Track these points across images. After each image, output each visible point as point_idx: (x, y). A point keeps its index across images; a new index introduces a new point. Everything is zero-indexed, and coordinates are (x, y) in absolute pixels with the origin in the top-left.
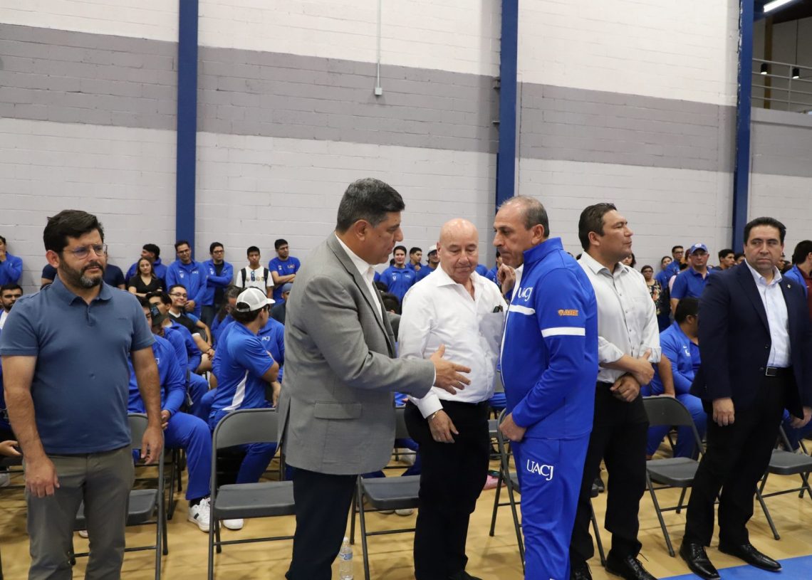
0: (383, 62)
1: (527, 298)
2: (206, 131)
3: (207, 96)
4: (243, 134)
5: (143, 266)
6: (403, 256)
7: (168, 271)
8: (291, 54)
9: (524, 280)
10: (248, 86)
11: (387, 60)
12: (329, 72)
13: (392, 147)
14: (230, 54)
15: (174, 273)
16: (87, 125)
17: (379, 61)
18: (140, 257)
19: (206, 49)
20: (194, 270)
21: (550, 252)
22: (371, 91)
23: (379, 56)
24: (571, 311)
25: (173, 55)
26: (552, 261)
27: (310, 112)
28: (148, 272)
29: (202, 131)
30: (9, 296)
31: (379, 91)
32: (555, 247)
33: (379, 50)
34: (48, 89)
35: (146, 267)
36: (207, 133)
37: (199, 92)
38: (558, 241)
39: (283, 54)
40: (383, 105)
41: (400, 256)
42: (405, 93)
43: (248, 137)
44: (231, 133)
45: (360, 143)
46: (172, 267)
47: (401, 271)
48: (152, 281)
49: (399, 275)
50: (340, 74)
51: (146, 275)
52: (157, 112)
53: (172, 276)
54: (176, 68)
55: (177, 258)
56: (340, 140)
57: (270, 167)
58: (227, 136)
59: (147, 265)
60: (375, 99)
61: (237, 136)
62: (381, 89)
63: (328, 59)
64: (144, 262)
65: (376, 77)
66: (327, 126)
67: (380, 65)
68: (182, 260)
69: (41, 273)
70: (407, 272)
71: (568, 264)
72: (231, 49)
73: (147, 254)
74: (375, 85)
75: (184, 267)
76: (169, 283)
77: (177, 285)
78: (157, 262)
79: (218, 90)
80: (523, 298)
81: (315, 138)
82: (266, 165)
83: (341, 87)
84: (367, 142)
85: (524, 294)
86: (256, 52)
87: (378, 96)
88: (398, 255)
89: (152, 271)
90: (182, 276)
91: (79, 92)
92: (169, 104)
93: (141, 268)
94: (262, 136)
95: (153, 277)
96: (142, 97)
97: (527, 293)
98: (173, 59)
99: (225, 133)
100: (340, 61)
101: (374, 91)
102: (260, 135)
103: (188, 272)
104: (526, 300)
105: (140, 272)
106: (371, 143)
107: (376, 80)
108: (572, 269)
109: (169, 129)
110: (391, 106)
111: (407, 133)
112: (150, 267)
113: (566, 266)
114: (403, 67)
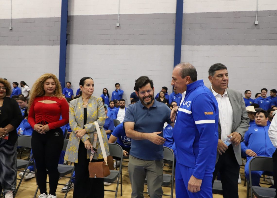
0: (259, 10)
1: (188, 106)
2: (185, 45)
3: (186, 32)
4: (198, 45)
5: (161, 94)
6: (266, 93)
7: (170, 97)
8: (219, 12)
9: (186, 97)
10: (201, 26)
11: (261, 9)
12: (234, 17)
13: (262, 46)
14: (195, 15)
15: (172, 97)
16: (145, 45)
17: (257, 10)
18: (161, 91)
19: (186, 14)
20: (179, 96)
21: (199, 86)
22: (253, 23)
23: (257, 7)
24: (210, 112)
25: (174, 18)
26: (199, 90)
27: (226, 34)
28: (162, 96)
29: (184, 45)
30: (121, 103)
31: (257, 23)
32: (201, 84)
33: (257, 5)
34: (133, 34)
35: (162, 95)
36: (185, 46)
37: (183, 30)
38: (202, 81)
39: (215, 12)
40: (259, 28)
41: (264, 93)
42: (269, 22)
43: (200, 46)
44: (194, 45)
46: (171, 95)
47: (265, 99)
48: (164, 100)
49: (264, 101)
51: (162, 97)
52: (168, 39)
53: (171, 98)
54: (175, 23)
55: (173, 91)
56: (238, 45)
57: (209, 57)
58: (192, 46)
59: (163, 94)
61: (196, 46)
63: (234, 12)
64: (162, 93)
65: (256, 17)
66: (233, 39)
67: (258, 11)
68: (175, 92)
69: (130, 96)
70: (267, 100)
71: (207, 91)
72: (195, 13)
73: (164, 90)
74: (255, 20)
75: (175, 95)
76: (170, 101)
77: (173, 102)
78: (166, 94)
79: (190, 29)
80: (186, 106)
81: (227, 45)
82: (207, 56)
83: (239, 23)
84: (250, 45)
85: (186, 104)
86: (204, 13)
87: (256, 25)
88: (263, 92)
89: (164, 96)
90: (175, 98)
91: (143, 34)
92: (172, 36)
93: (161, 95)
94: (206, 45)
95: (164, 98)
96: (163, 34)
97: (188, 104)
98: (174, 19)
99: (192, 45)
100: (239, 12)
102: (205, 45)
103: (177, 97)
104: (187, 107)
105: (160, 97)
106: (252, 45)
107: (256, 18)
108: (209, 94)
109: (171, 45)
110: (262, 28)
111: (270, 39)
112: (163, 95)
113: (207, 92)
114: (269, 11)
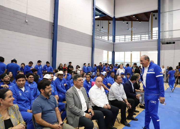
12: (14, 13)
13: (29, 35)
17: (27, 13)
27: (8, 23)
33: (27, 11)
40: (28, 24)
42: (33, 23)
45: (21, 33)
50: (17, 15)
56: (16, 32)
60: (25, 23)
62: (27, 20)
66: (13, 27)
67: (27, 15)
81: (9, 30)
83: (17, 18)
85: (151, 70)
87: (26, 22)
100: (17, 11)
101: (26, 21)
106: (24, 33)
107: (26, 18)
110: (30, 25)
111: (33, 32)
